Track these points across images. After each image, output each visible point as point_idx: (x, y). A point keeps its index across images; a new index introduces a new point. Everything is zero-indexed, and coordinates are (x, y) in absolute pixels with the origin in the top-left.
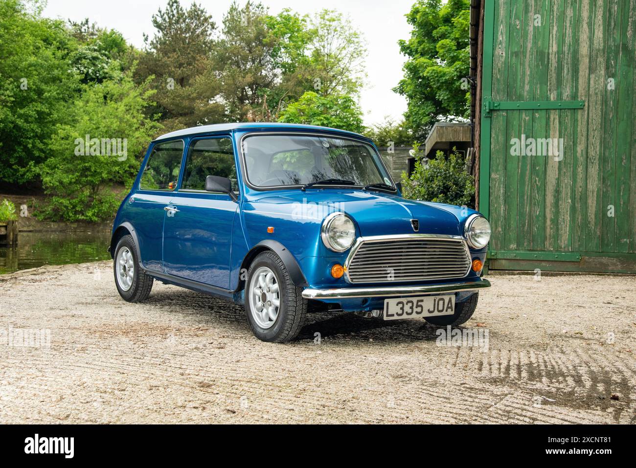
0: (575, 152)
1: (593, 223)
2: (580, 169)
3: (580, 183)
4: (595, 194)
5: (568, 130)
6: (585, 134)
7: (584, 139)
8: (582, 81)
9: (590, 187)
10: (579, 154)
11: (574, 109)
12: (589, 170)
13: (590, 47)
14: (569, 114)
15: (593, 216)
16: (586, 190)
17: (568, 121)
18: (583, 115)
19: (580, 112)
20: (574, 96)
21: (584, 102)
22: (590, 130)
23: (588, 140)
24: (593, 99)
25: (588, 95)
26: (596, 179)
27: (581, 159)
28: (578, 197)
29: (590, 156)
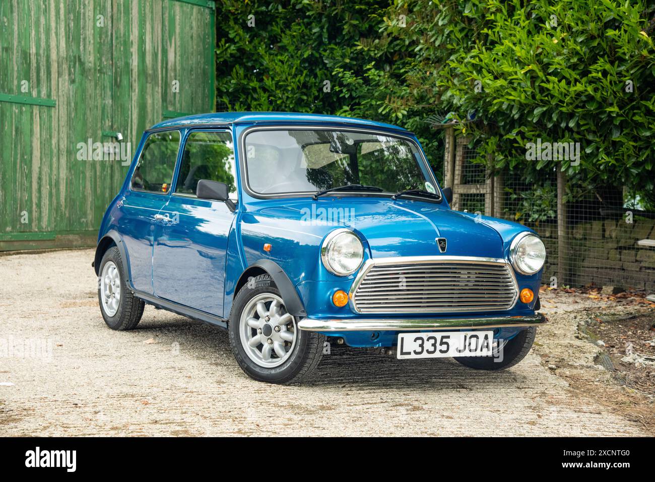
0: (51, 144)
1: (63, 206)
2: (55, 159)
3: (55, 172)
4: (65, 181)
5: (46, 124)
6: (57, 129)
7: (56, 133)
8: (54, 82)
9: (61, 175)
10: (53, 146)
11: (49, 107)
12: (61, 160)
13: (58, 53)
14: (46, 111)
15: (64, 200)
16: (59, 178)
17: (45, 116)
18: (55, 113)
19: (53, 109)
20: (49, 96)
21: (55, 101)
22: (60, 126)
23: (59, 134)
24: (61, 99)
25: (58, 96)
26: (65, 168)
27: (55, 151)
28: (53, 183)
29: (61, 149)
